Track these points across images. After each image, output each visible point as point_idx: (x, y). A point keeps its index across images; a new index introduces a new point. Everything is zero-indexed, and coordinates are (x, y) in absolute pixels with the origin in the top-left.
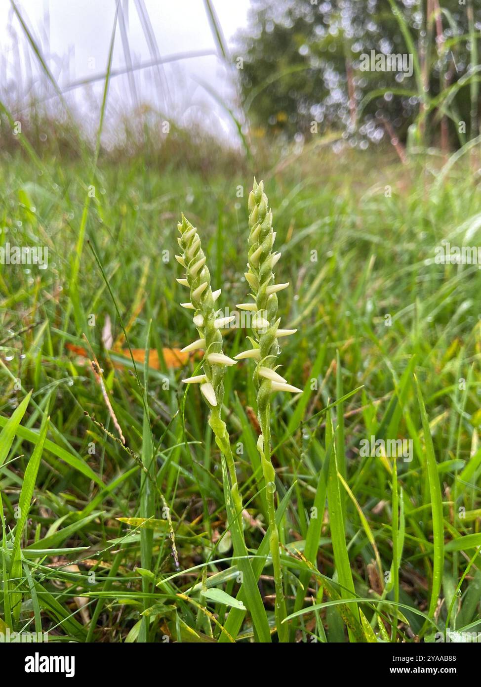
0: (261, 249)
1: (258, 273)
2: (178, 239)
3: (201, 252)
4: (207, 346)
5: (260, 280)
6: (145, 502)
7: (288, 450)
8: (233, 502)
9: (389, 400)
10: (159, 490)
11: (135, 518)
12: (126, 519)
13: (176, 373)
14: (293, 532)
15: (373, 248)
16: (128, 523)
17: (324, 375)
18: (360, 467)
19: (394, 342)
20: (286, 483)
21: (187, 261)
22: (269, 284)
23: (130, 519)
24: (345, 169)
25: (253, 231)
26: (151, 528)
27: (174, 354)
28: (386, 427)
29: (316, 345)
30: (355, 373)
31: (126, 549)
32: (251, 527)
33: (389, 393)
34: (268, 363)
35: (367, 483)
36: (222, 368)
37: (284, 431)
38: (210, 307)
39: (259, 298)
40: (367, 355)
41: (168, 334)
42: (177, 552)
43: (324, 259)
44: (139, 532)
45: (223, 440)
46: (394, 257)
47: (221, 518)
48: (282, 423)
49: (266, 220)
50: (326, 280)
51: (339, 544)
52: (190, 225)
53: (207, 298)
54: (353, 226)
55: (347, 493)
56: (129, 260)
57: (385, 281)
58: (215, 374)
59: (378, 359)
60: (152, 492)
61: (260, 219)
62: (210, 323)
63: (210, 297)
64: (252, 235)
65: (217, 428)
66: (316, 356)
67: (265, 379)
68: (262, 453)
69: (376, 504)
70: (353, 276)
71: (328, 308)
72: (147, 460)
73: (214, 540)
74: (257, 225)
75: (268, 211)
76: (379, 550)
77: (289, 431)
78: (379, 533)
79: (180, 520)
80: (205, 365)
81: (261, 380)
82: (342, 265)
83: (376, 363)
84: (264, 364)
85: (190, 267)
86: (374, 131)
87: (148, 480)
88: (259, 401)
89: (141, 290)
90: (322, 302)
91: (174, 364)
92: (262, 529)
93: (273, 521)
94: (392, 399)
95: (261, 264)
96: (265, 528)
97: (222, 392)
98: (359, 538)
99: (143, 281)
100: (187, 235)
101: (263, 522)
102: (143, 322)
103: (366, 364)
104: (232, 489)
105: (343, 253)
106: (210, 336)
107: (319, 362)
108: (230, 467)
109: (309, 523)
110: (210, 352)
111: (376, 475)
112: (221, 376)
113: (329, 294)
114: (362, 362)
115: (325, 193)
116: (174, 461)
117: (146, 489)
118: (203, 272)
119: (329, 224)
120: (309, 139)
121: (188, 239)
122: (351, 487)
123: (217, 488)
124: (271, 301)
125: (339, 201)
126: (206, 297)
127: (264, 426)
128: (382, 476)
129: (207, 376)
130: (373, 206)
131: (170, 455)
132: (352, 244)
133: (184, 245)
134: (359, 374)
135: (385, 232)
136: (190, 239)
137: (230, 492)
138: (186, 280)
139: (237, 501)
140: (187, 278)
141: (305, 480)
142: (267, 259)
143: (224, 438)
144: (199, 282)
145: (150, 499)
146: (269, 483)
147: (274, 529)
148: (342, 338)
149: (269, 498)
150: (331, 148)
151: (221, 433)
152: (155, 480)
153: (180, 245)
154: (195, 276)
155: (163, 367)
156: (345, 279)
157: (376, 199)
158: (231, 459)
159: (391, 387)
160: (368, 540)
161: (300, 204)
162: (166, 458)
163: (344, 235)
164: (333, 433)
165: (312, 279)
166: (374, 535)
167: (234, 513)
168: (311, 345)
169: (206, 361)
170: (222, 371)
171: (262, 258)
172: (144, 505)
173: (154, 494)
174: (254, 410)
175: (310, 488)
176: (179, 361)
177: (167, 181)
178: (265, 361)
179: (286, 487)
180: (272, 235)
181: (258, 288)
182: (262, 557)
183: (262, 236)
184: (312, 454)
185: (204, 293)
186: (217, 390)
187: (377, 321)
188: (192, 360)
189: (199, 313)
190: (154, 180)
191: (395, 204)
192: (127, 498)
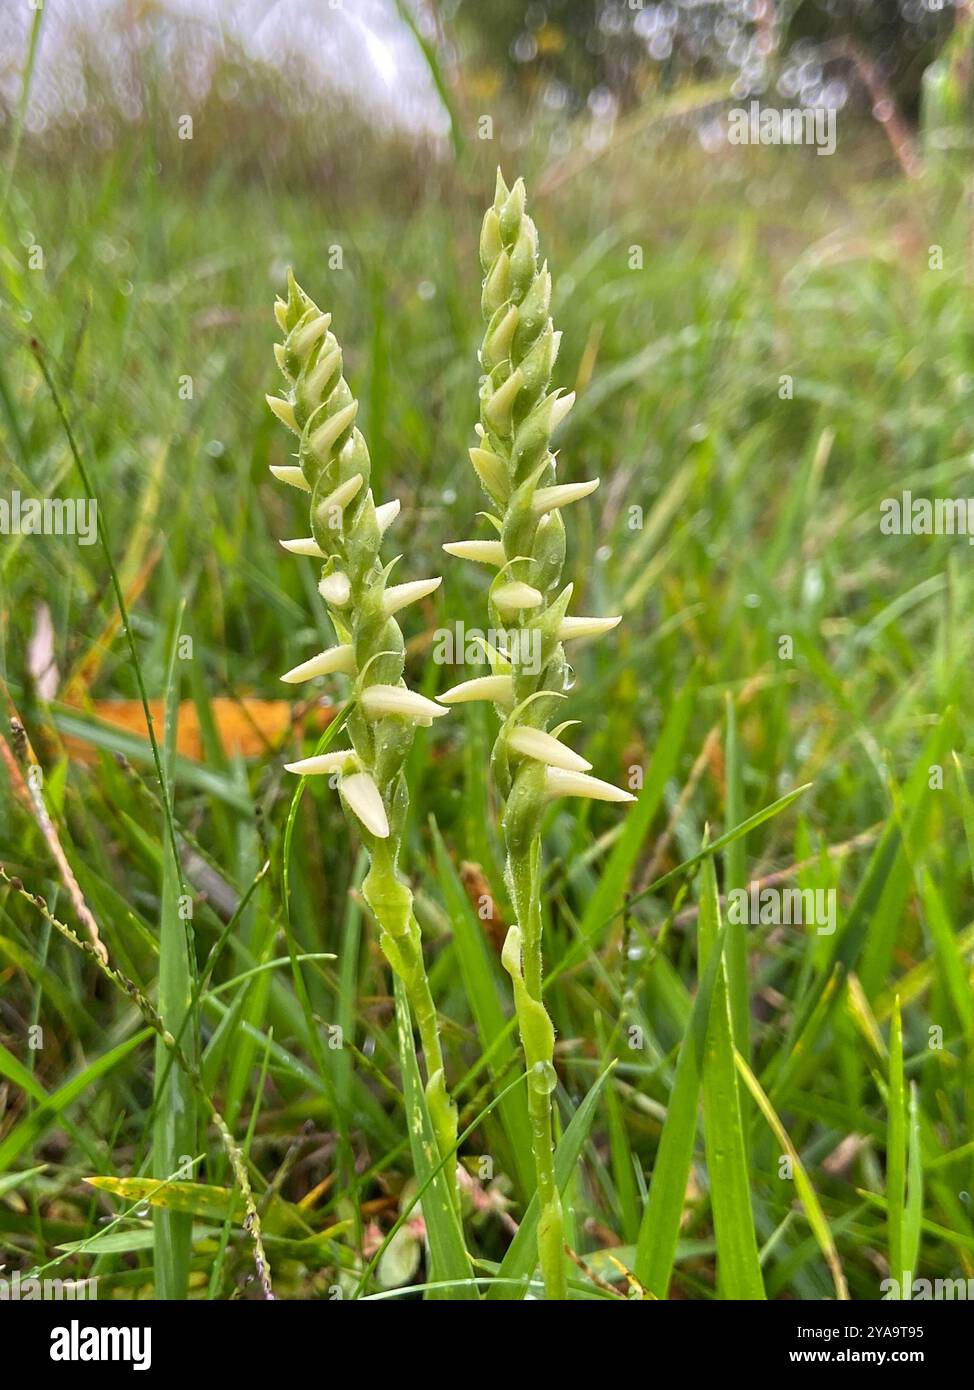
0: (517, 378)
1: (509, 450)
2: (277, 346)
3: (342, 388)
4: (360, 666)
5: (513, 470)
6: (165, 1133)
7: (582, 993)
8: (430, 1125)
9: (870, 850)
10: (207, 1100)
11: (138, 1180)
12: (112, 1180)
13: (250, 771)
14: (595, 1227)
15: (821, 416)
16: (120, 1192)
17: (682, 778)
18: (789, 1038)
19: (884, 688)
20: (574, 1088)
21: (301, 413)
22: (542, 482)
23: (124, 1181)
24: (736, 193)
25: (496, 326)
26: (186, 1210)
27: (248, 717)
28: (865, 920)
29: (662, 692)
30: (773, 773)
31: (107, 1276)
32: (475, 1211)
33: (872, 830)
34: (535, 717)
35: (807, 1088)
36: (405, 729)
37: (570, 935)
38: (370, 549)
39: (510, 523)
40: (806, 724)
41: (223, 663)
42: (268, 1267)
43: (678, 449)
44: (149, 1224)
45: (403, 943)
46: (881, 446)
47: (388, 1189)
48: (565, 911)
49: (533, 294)
50: (689, 506)
51: (737, 1245)
52: (310, 306)
53: (361, 523)
54: (765, 356)
55: (756, 1109)
56: (103, 445)
57: (859, 512)
58: (382, 745)
59: (840, 735)
60: (188, 1104)
61: (515, 291)
62: (369, 596)
63: (368, 520)
64: (492, 339)
65: (387, 908)
66: (661, 727)
67: (529, 760)
68: (519, 976)
69: (832, 1148)
70: (764, 502)
71: (694, 587)
72: (171, 1013)
73: (367, 1251)
74: (506, 310)
75: (540, 269)
76: (845, 1273)
77: (584, 933)
78: (846, 1223)
79: (270, 1187)
80: (354, 718)
81: (516, 763)
82: (733, 467)
83: (834, 744)
84: (525, 719)
85: (311, 431)
86: (818, 88)
87: (175, 1067)
88: (510, 825)
89: (141, 532)
90: (677, 572)
91: (244, 746)
92: (507, 1218)
93: (548, 1176)
94: (879, 847)
95: (518, 423)
96: (517, 1215)
97: (401, 801)
98: (786, 1239)
99: (149, 504)
100: (304, 334)
101: (510, 1196)
102: (149, 626)
103: (803, 750)
104: (429, 1086)
105: (733, 436)
106: (366, 638)
107: (670, 742)
108: (422, 1022)
109: (645, 1198)
110: (367, 684)
111: (832, 1066)
112: (402, 752)
113: (697, 548)
114: (794, 741)
115: (679, 261)
116: (248, 1020)
117: (171, 1096)
118: (349, 447)
119: (696, 351)
120: (629, 103)
121: (305, 350)
122: (766, 1090)
123: (373, 1104)
124: (547, 533)
125: (720, 285)
126: (356, 521)
127: (524, 899)
128: (851, 1063)
129: (359, 752)
130: (819, 300)
131: (238, 1000)
132: (760, 407)
133: (294, 365)
134: (784, 778)
135: (857, 376)
136: (311, 350)
137: (421, 1097)
138: (299, 469)
139: (442, 1121)
140: (302, 463)
141: (629, 1078)
142: (535, 409)
143: (405, 937)
144: (338, 475)
145: (182, 1124)
146: (539, 1065)
147: (549, 1199)
148: (733, 675)
149: (535, 1107)
150: (696, 137)
151: (399, 921)
152: (197, 1070)
153: (281, 365)
154: (325, 456)
155: (212, 752)
156: (742, 507)
157: (826, 280)
158: (425, 1000)
159: (875, 811)
160: (816, 1243)
161: (609, 294)
162: (227, 1013)
163: (739, 379)
164: (720, 924)
165: (648, 503)
166: (832, 1230)
167: (434, 1155)
168: (644, 693)
169: (357, 708)
170: (403, 738)
171: (522, 405)
172: (163, 1142)
173: (195, 1113)
174: (483, 872)
175: (645, 1101)
176: (261, 736)
177: (214, 222)
178: (527, 708)
179: (575, 1098)
180: (549, 338)
181: (508, 494)
182: (515, 1281)
183: (520, 342)
184: (651, 1004)
185: (351, 509)
186: (388, 794)
187: (832, 629)
188: (299, 732)
189: (337, 566)
190: (174, 218)
191: (884, 292)
192: (107, 1138)
